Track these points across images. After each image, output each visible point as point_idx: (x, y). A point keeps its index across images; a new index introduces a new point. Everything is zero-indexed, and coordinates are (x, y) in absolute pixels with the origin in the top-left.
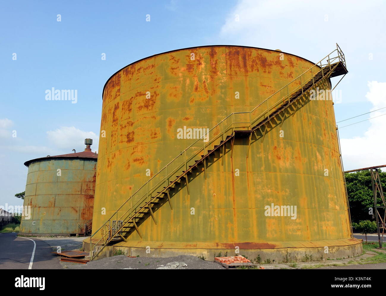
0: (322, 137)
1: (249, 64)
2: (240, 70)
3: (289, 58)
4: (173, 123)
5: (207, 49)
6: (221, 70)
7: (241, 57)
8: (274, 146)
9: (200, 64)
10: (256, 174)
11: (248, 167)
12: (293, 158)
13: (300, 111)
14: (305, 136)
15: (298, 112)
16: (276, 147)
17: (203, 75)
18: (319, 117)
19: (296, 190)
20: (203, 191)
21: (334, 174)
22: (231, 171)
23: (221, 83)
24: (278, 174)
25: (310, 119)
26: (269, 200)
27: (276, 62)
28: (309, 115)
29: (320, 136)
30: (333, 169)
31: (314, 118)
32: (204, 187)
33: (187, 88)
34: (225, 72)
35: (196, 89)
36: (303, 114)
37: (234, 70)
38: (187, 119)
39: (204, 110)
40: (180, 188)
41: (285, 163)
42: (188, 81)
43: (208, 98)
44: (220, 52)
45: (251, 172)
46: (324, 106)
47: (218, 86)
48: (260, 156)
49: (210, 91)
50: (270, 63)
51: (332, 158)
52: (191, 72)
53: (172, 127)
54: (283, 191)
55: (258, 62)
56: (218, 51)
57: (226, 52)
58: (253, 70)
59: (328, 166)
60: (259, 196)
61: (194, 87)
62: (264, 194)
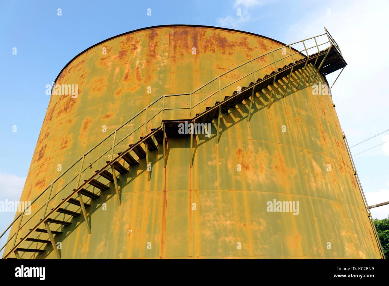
0: (320, 141)
1: (202, 45)
2: (187, 52)
3: (260, 40)
4: (89, 124)
5: (147, 31)
6: (161, 52)
7: (191, 37)
8: (238, 149)
9: (135, 48)
10: (205, 194)
11: (192, 182)
12: (270, 168)
13: (280, 102)
14: (290, 136)
15: (277, 103)
16: (240, 150)
17: (137, 60)
18: (311, 114)
19: (278, 221)
20: (113, 227)
21: (348, 198)
22: (163, 189)
23: (160, 67)
24: (245, 193)
25: (297, 115)
26: (227, 239)
27: (240, 43)
28: (295, 109)
29: (316, 139)
30: (345, 189)
31: (304, 113)
32: (115, 218)
33: (115, 78)
34: (167, 55)
35: (126, 77)
36: (285, 107)
37: (180, 52)
38: (108, 116)
39: (132, 102)
40: (78, 223)
41: (258, 176)
42: (117, 70)
43: (140, 87)
44: (162, 33)
45: (196, 190)
46: (318, 102)
47: (155, 71)
48: (214, 163)
49: (144, 78)
50: (232, 43)
51: (341, 173)
52: (123, 59)
53: (87, 130)
54: (254, 223)
55: (214, 42)
56: (161, 32)
57: (171, 33)
58: (207, 51)
59: (336, 183)
60: (208, 233)
61: (124, 76)
62: (218, 228)
